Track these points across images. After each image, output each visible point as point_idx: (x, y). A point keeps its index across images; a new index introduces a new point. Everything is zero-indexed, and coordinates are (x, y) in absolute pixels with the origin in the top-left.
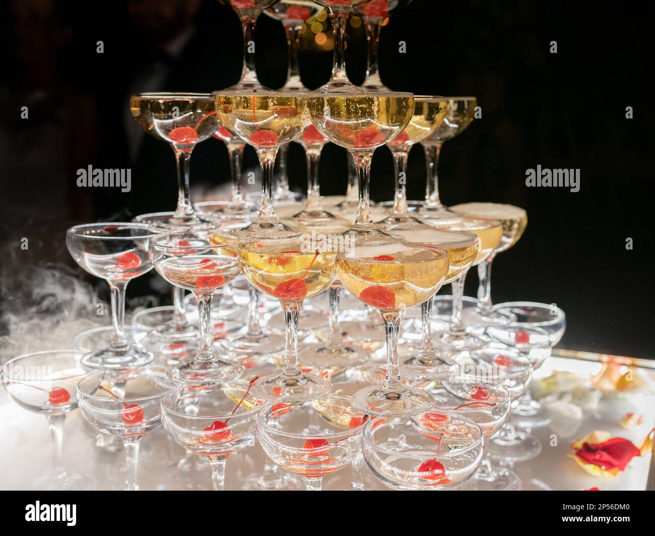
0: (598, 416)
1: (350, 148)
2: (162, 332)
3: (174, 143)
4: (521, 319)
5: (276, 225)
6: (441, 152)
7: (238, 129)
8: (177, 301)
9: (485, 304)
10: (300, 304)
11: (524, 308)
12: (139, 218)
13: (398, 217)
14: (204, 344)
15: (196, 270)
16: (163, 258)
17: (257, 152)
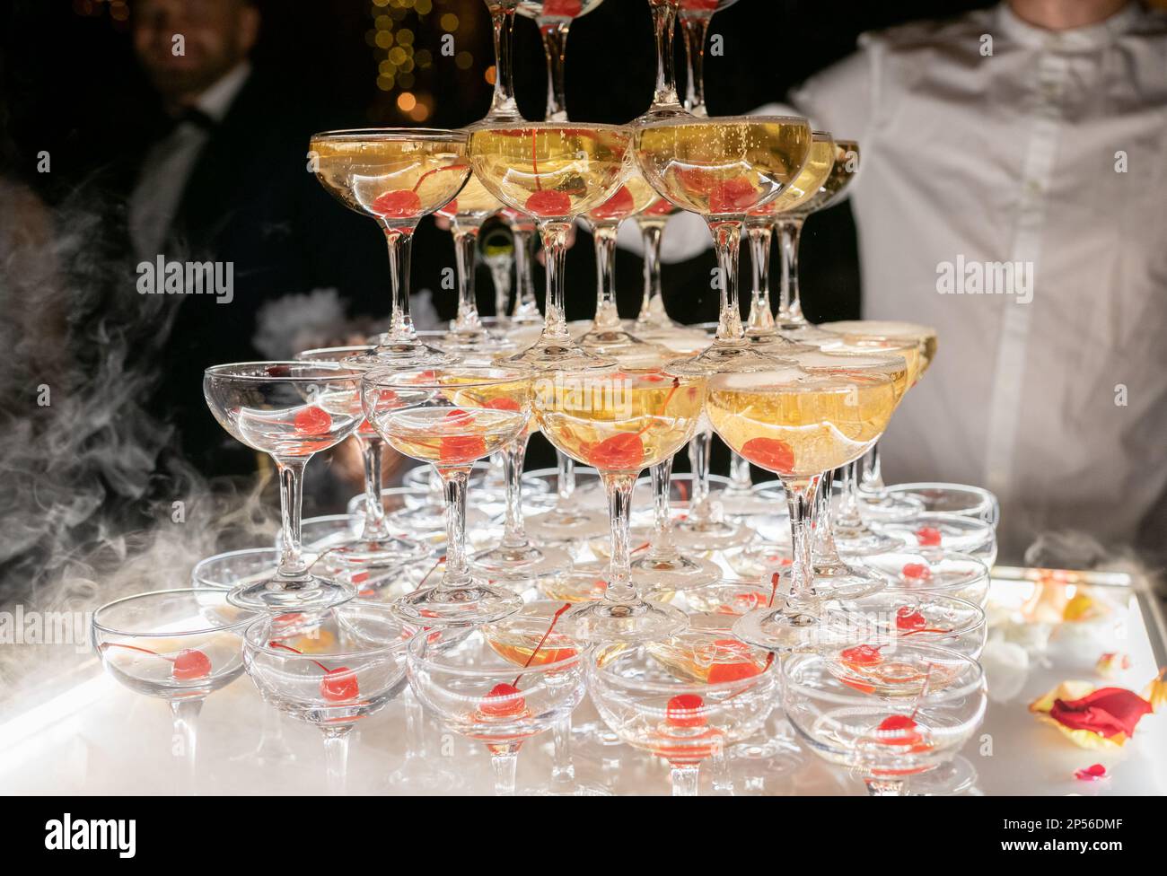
0: (1048, 664)
3: (383, 216)
5: (570, 350)
9: (875, 486)
11: (929, 493)
14: (457, 561)
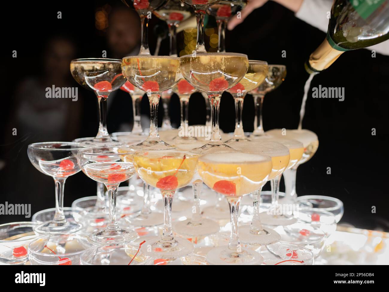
2: (89, 212)
3: (97, 91)
4: (315, 206)
5: (159, 142)
7: (136, 81)
8: (99, 193)
10: (173, 193)
11: (317, 200)
12: (77, 140)
13: (237, 139)
14: (112, 219)
15: (108, 170)
16: (88, 163)
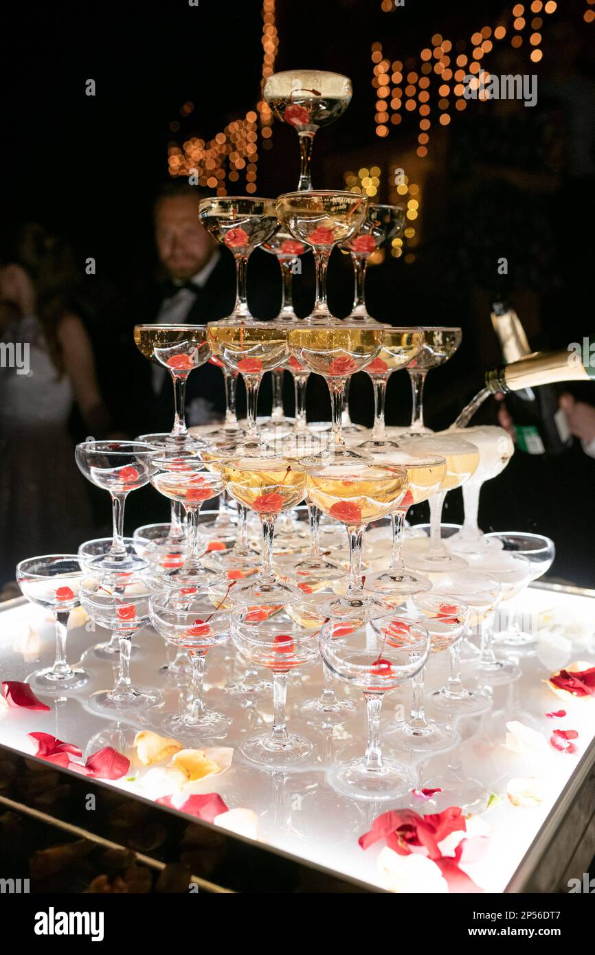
1: (325, 375)
2: (159, 544)
3: (172, 369)
6: (426, 380)
7: (226, 358)
8: (174, 517)
10: (275, 517)
12: (141, 437)
13: (377, 441)
15: (185, 484)
16: (158, 473)
17: (244, 378)
